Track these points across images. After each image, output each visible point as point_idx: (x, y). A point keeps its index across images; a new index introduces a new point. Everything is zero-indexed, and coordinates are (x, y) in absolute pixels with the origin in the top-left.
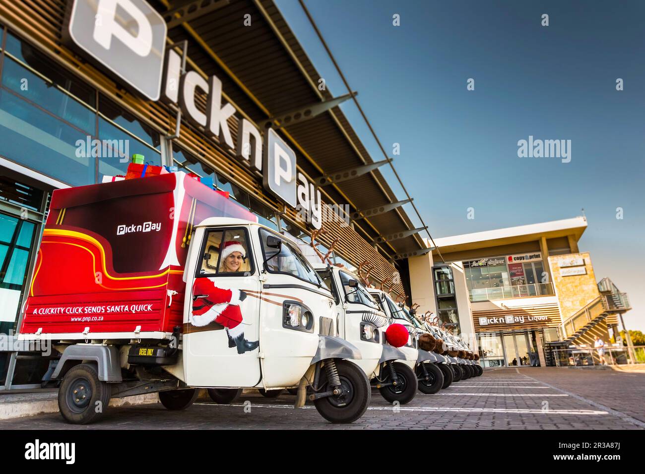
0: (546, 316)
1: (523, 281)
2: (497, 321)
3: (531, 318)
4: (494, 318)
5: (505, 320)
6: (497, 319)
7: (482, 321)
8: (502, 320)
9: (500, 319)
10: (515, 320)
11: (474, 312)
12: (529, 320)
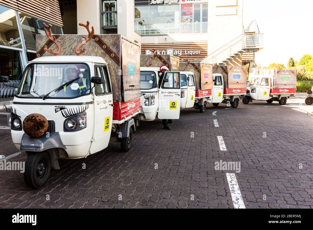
0: (200, 51)
1: (191, 20)
2: (160, 53)
3: (187, 52)
4: (158, 50)
5: (166, 53)
6: (160, 52)
7: (147, 52)
8: (164, 53)
9: (162, 52)
10: (175, 53)
11: (142, 45)
12: (186, 53)
